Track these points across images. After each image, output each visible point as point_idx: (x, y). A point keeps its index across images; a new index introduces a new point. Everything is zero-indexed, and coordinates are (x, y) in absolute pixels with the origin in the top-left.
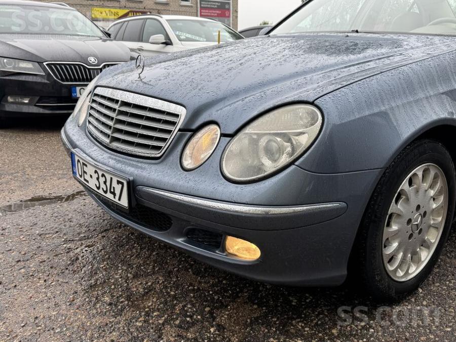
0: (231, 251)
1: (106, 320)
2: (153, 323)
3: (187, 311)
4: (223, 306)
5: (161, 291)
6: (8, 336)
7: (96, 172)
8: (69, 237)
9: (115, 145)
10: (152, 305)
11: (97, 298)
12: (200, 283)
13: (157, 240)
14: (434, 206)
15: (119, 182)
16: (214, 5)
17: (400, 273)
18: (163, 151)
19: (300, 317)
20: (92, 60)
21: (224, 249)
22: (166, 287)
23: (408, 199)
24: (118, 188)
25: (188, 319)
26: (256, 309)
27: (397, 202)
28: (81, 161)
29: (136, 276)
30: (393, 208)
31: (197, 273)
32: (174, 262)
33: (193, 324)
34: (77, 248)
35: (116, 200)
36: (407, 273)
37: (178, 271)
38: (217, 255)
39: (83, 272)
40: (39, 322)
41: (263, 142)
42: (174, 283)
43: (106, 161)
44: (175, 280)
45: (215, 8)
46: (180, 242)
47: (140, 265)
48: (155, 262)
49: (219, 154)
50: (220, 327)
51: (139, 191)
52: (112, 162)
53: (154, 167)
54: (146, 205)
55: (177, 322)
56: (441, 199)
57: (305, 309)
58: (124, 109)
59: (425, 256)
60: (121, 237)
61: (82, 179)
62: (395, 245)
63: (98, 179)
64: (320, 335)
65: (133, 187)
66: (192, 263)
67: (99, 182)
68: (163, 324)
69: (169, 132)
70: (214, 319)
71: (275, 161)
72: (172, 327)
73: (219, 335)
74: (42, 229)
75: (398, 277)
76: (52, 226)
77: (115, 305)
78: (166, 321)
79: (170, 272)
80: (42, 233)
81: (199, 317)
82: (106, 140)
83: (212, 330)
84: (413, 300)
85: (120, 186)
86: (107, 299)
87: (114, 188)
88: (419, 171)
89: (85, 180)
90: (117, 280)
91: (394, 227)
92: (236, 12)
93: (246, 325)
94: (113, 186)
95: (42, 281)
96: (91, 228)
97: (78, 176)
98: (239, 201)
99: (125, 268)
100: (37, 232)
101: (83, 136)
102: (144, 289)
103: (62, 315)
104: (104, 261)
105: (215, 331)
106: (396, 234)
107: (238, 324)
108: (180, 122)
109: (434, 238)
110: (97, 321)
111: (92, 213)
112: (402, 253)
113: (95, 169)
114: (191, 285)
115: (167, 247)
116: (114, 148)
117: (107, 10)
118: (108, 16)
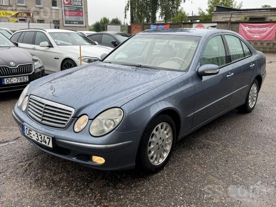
0: (94, 161)
1: (46, 192)
2: (65, 191)
3: (78, 185)
4: (92, 182)
5: (66, 178)
6: (9, 202)
7: (36, 134)
8: (20, 160)
9: (44, 122)
10: (63, 184)
11: (40, 184)
12: (82, 174)
13: (60, 158)
14: (167, 137)
15: (48, 138)
16: (73, 9)
17: (156, 162)
18: (66, 125)
19: (121, 182)
20: (12, 63)
21: (91, 160)
22: (68, 177)
23: (156, 136)
24: (47, 141)
25: (79, 188)
26: (104, 181)
27: (152, 138)
28: (28, 129)
29: (55, 174)
30: (150, 140)
31: (80, 170)
32: (70, 167)
33: (81, 189)
34: (25, 165)
35: (47, 145)
36: (159, 162)
37: (72, 170)
38: (89, 163)
39: (31, 175)
40: (19, 195)
41: (104, 121)
42: (71, 176)
43: (41, 129)
44: (71, 174)
45: (74, 11)
46: (74, 159)
47: (55, 170)
48: (62, 167)
49: (88, 127)
50: (91, 189)
51: (57, 141)
52: (43, 130)
53: (62, 131)
54: (59, 146)
55: (75, 189)
56: (170, 134)
57: (123, 179)
58: (47, 107)
59: (165, 155)
60: (44, 158)
61: (29, 136)
62: (153, 152)
63: (37, 136)
64: (128, 187)
65: (54, 140)
66: (78, 166)
67: (38, 138)
68: (69, 191)
69: (68, 118)
70: (89, 187)
71: (108, 128)
72: (73, 191)
73: (91, 192)
74: (6, 158)
75: (155, 164)
76: (10, 156)
77: (49, 186)
78: (70, 189)
79: (69, 171)
80: (6, 159)
81: (83, 187)
82: (40, 120)
83: (88, 190)
84: (162, 172)
85: (49, 139)
86: (44, 184)
87: (45, 140)
88: (159, 126)
89: (30, 136)
90: (47, 176)
91: (152, 146)
92: (87, 13)
93: (101, 187)
94: (45, 139)
95: (15, 180)
96: (29, 155)
97: (26, 134)
98: (96, 143)
99: (49, 171)
100: (4, 159)
101: (26, 116)
102: (59, 179)
103: (28, 192)
104: (39, 169)
105: (89, 191)
106: (153, 148)
107: (98, 187)
108: (73, 114)
109: (168, 148)
110: (43, 192)
111: (28, 148)
112: (156, 155)
113: (36, 132)
114: (78, 175)
115: (66, 161)
116: (44, 123)
117: (4, 12)
118: (5, 16)
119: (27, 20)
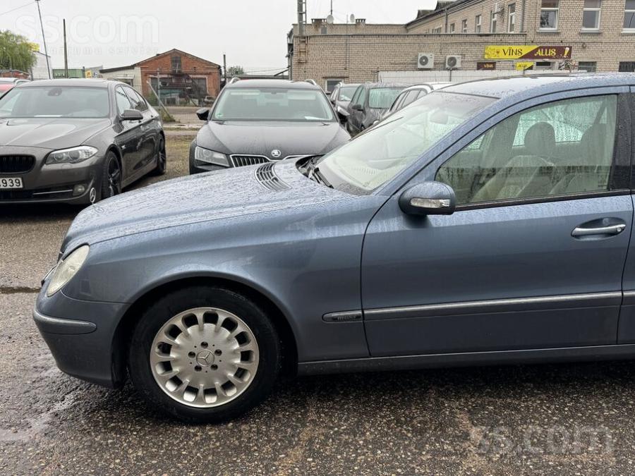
14: (236, 347)
20: (275, 153)
23: (185, 335)
30: (161, 338)
36: (200, 401)
59: (233, 393)
62: (175, 371)
75: (186, 401)
88: (196, 312)
91: (173, 356)
112: (187, 381)
117: (506, 48)
118: (507, 56)
119: (554, 62)
